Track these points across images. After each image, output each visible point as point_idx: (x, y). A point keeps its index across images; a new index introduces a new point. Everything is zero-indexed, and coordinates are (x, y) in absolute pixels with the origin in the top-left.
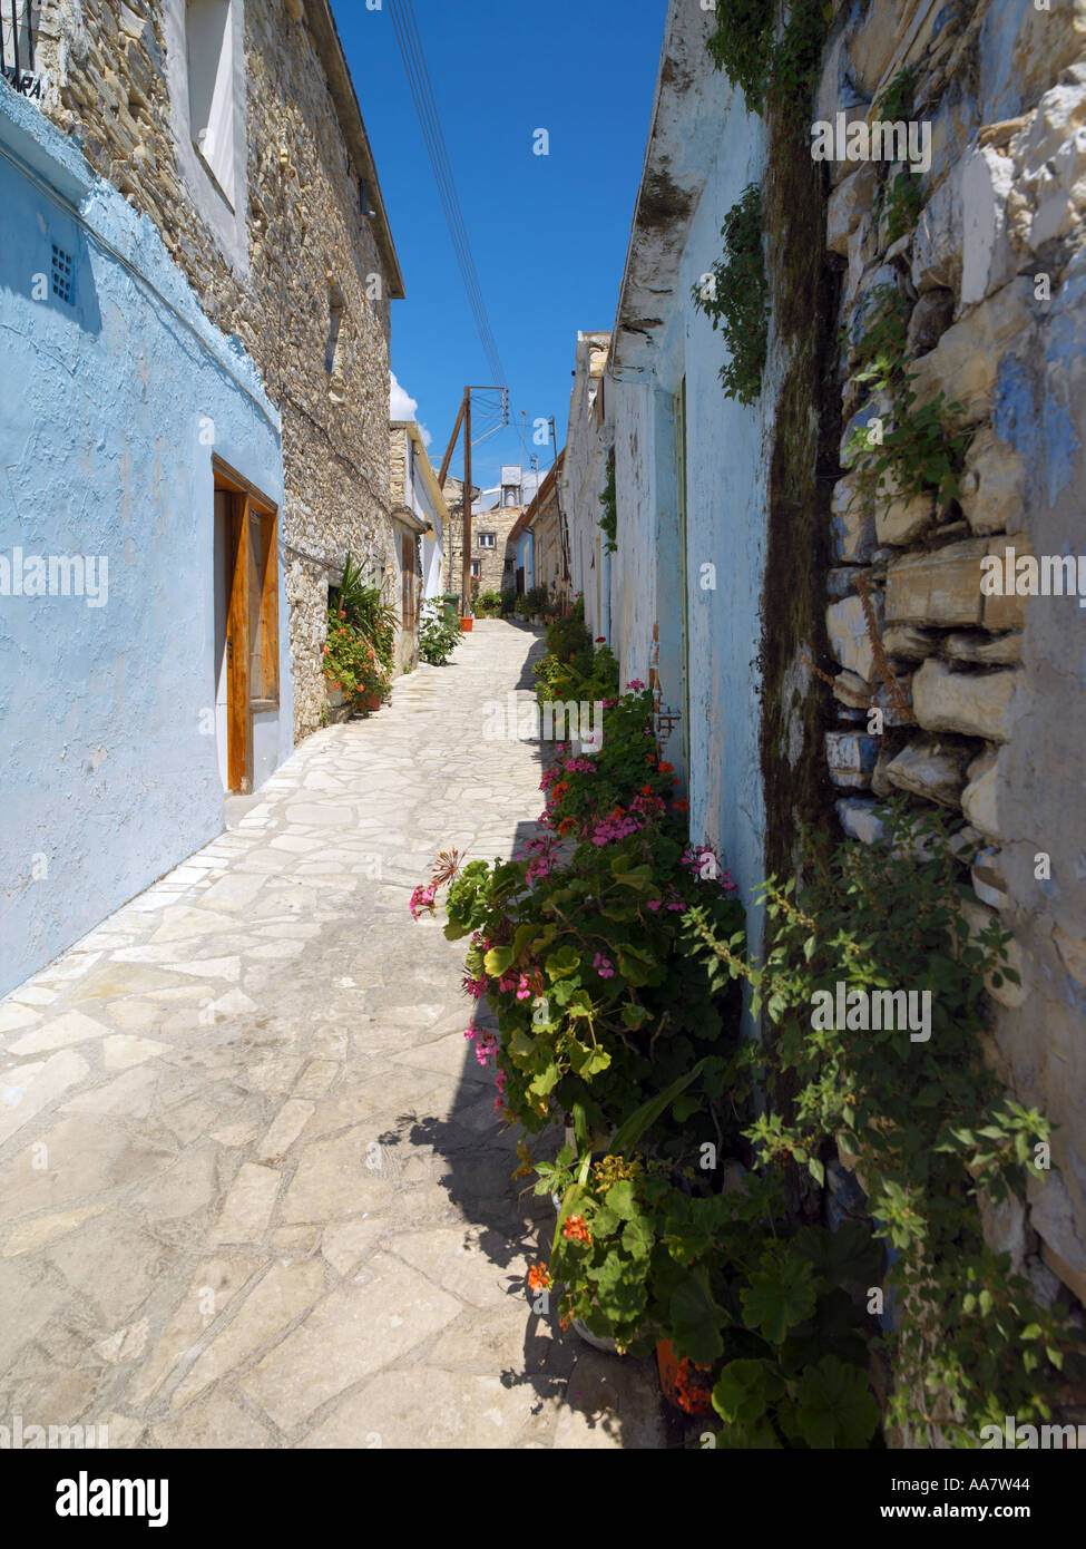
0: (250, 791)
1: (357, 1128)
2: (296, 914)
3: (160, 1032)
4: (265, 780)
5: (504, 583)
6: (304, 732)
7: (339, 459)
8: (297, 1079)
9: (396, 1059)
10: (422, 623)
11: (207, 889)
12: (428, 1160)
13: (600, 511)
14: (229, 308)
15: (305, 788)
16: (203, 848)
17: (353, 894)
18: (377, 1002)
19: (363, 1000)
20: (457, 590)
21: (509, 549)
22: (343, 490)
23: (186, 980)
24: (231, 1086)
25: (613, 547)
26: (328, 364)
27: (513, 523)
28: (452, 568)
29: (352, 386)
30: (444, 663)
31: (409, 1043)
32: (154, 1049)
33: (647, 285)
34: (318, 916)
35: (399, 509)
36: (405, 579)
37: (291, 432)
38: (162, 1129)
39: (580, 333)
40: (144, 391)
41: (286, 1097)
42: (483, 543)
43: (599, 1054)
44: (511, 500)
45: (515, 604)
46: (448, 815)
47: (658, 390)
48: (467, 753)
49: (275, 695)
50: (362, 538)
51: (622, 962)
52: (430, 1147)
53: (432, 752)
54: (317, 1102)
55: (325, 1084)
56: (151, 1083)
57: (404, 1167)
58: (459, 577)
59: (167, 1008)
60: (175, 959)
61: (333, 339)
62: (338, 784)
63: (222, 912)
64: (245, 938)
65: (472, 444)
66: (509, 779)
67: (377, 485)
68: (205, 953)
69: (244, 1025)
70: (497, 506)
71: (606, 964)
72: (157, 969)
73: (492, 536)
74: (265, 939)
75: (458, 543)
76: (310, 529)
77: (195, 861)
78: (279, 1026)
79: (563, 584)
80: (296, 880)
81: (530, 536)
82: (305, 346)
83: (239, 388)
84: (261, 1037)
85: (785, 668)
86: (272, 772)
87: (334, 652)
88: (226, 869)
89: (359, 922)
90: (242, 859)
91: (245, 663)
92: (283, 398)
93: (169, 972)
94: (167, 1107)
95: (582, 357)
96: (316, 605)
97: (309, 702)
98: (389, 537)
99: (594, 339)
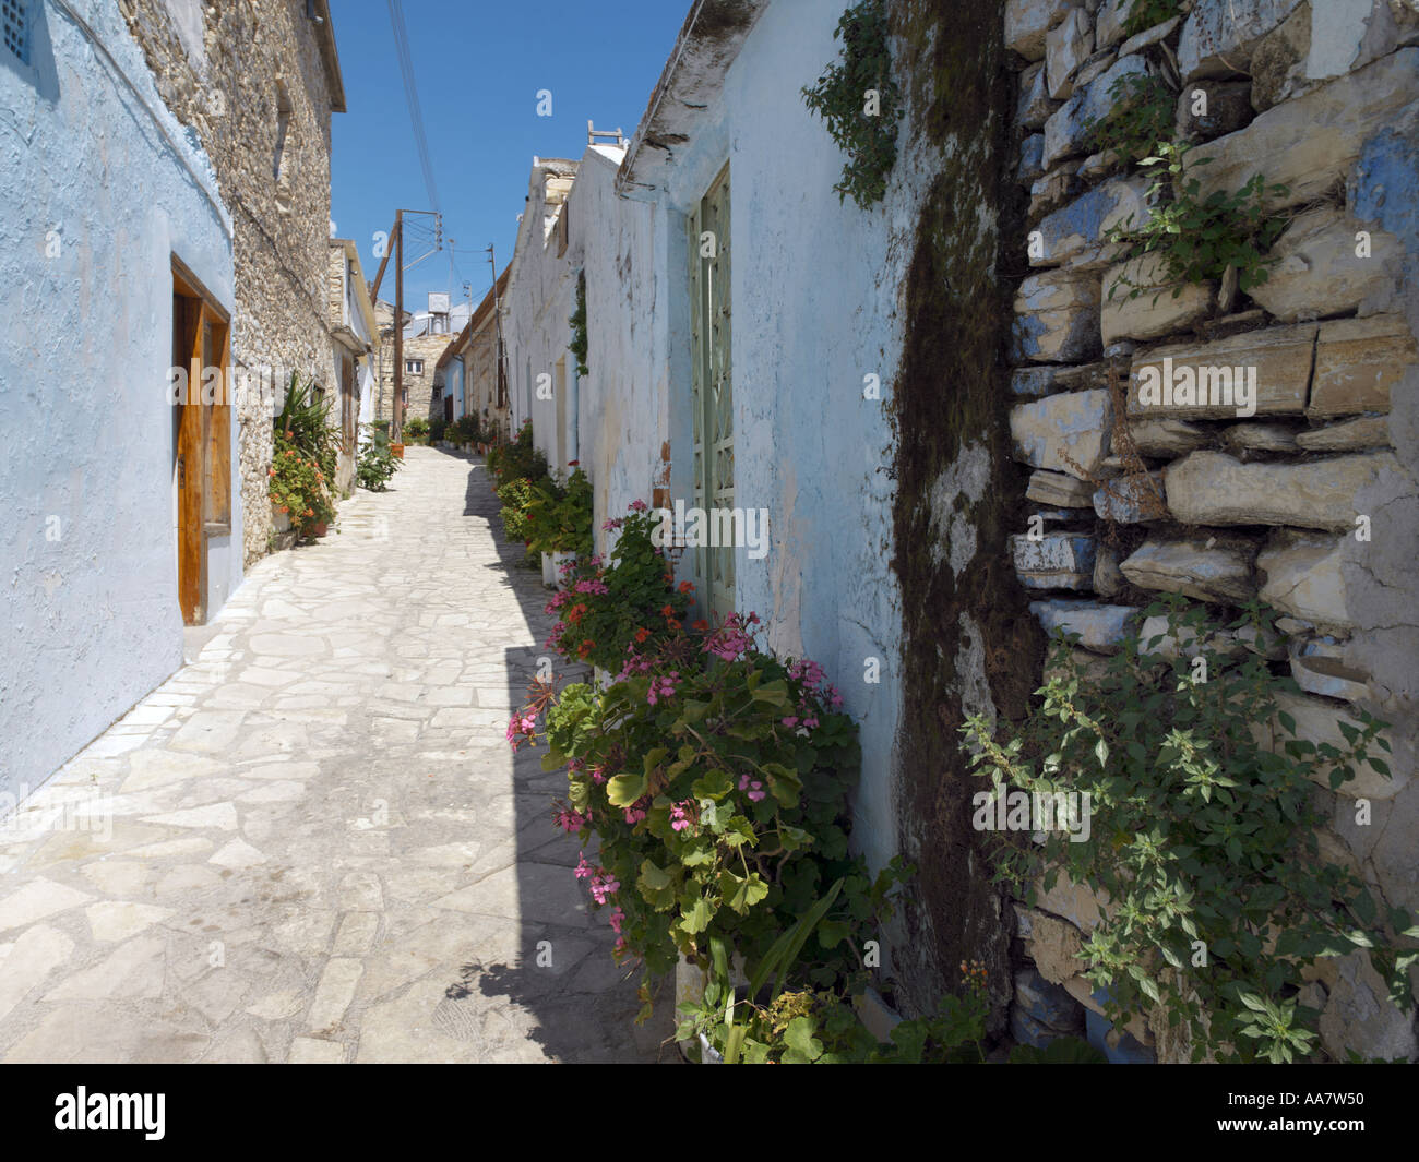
0: (203, 621)
1: (417, 985)
2: (287, 753)
3: (155, 894)
4: (218, 610)
5: (432, 410)
6: (252, 558)
7: (285, 272)
8: (333, 935)
9: (440, 903)
10: (360, 448)
11: (177, 729)
12: (508, 1013)
13: (569, 335)
14: (186, 97)
15: (264, 617)
16: (163, 684)
17: (346, 729)
18: (404, 840)
19: (388, 842)
20: (388, 416)
21: (437, 376)
22: (288, 305)
23: (174, 832)
24: (258, 950)
25: (585, 371)
26: (276, 172)
27: (441, 351)
28: (382, 393)
29: (297, 196)
30: (382, 489)
31: (451, 885)
32: (153, 915)
33: (684, 98)
34: (313, 753)
35: (338, 329)
36: (344, 401)
37: (242, 239)
38: (183, 1008)
39: (536, 159)
40: (104, 174)
41: (325, 957)
42: (410, 369)
43: (754, 883)
44: (438, 328)
45: (446, 431)
46: (428, 643)
47: (671, 208)
48: (431, 579)
49: (226, 518)
50: (306, 356)
51: (773, 783)
52: (506, 998)
53: (393, 579)
54: (365, 961)
55: (368, 939)
56: (159, 955)
57: (483, 1023)
58: (390, 402)
59: (158, 866)
60: (155, 809)
61: (280, 147)
62: (301, 613)
63: (201, 754)
64: (234, 782)
65: (404, 268)
66: (483, 605)
67: (319, 302)
68: (189, 800)
69: (256, 879)
70: (423, 334)
71: (756, 785)
72: (136, 823)
73: (420, 362)
74: (258, 782)
75: (389, 368)
76: (258, 343)
77: (155, 699)
78: (296, 876)
79: (497, 412)
80: (278, 716)
81: (460, 363)
82: (255, 149)
83: (197, 185)
84: (279, 890)
85: (938, 472)
86: (224, 599)
87: (281, 475)
88: (194, 706)
89: (361, 758)
90: (211, 695)
91: (200, 482)
92: (235, 202)
93: (151, 824)
94: (184, 981)
95: (536, 182)
96: (263, 424)
97: (256, 526)
98: (329, 358)
99: (551, 166)
